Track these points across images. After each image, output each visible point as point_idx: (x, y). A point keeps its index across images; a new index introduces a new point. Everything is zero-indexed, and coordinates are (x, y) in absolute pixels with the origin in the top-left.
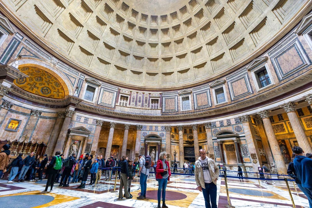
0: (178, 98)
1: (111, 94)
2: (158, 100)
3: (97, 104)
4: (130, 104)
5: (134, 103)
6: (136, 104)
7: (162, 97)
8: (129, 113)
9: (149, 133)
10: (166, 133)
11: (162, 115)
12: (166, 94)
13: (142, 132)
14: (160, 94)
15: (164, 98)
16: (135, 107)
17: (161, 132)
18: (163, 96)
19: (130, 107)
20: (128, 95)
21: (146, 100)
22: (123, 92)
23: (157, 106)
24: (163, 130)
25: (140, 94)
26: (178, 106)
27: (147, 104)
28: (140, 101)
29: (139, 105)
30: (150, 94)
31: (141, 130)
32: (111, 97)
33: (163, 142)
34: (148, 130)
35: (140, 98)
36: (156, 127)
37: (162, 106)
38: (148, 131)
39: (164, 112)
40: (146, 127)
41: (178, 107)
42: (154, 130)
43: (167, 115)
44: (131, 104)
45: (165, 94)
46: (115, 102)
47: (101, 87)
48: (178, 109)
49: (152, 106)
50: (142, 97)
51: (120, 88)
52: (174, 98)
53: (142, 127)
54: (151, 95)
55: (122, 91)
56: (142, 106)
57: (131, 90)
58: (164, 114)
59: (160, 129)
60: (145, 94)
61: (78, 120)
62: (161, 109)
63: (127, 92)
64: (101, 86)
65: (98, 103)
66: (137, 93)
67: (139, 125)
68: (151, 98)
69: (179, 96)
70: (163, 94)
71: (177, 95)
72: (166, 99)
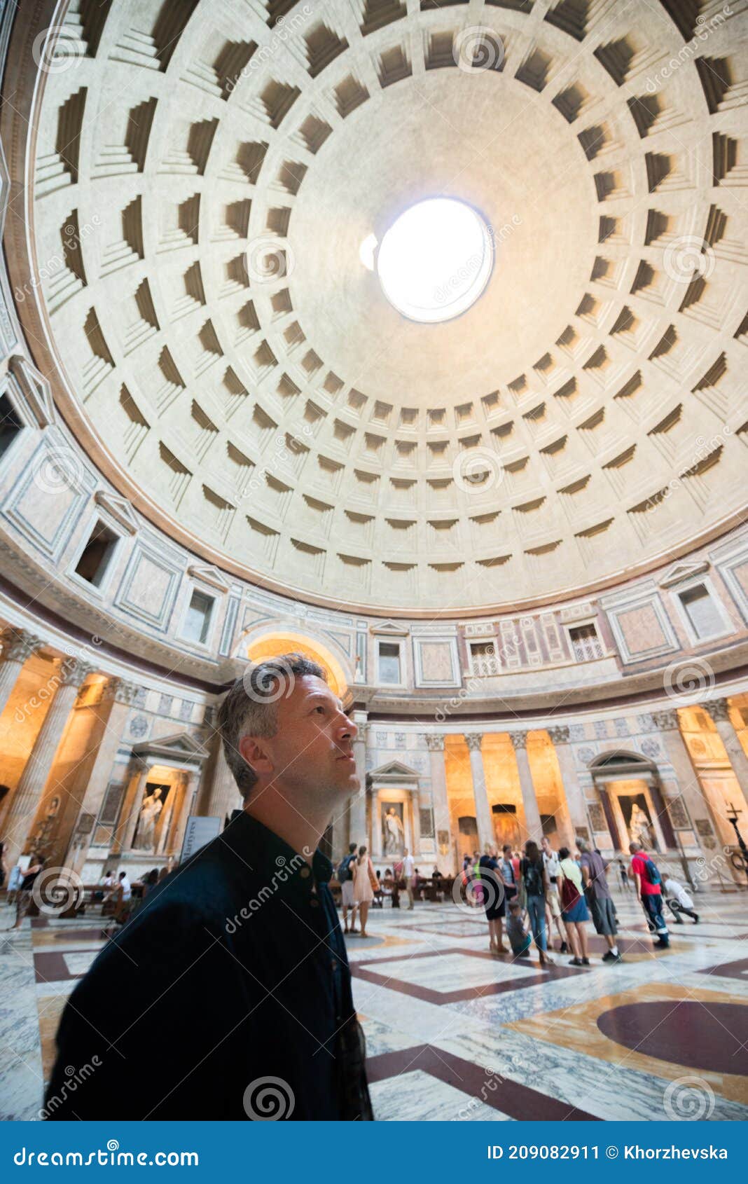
0: (664, 599)
1: (441, 648)
2: (592, 625)
3: (416, 688)
4: (504, 663)
5: (517, 657)
6: (524, 660)
7: (604, 613)
8: (511, 692)
9: (600, 749)
10: (665, 739)
11: (625, 675)
12: (613, 597)
13: (575, 747)
14: (594, 603)
15: (610, 615)
16: (524, 670)
17: (644, 738)
18: (604, 607)
19: (507, 672)
20: (490, 637)
21: (552, 638)
22: (475, 632)
23: (598, 647)
24: (646, 728)
25: (527, 623)
26: (673, 628)
27: (559, 650)
28: (532, 647)
29: (535, 660)
30: (557, 613)
31: (568, 740)
32: (444, 658)
33: (663, 775)
34: (594, 736)
35: (529, 635)
36: (619, 722)
37: (612, 643)
38: (592, 744)
39: (630, 664)
40: (580, 729)
41: (675, 634)
42: (615, 734)
43: (643, 671)
44: (508, 662)
45: (611, 600)
46: (461, 667)
47: (413, 637)
48: (678, 640)
49: (580, 652)
50: (534, 631)
51: (461, 623)
52: (647, 605)
53: (567, 732)
54: (563, 618)
55: (470, 630)
56: (546, 658)
57: (494, 620)
58: (632, 669)
59: (633, 726)
60: (541, 618)
61: (382, 743)
62: (615, 656)
63: (484, 631)
64: (412, 634)
65: (415, 684)
66: (516, 621)
67: (557, 727)
68: (566, 628)
69: (662, 592)
70: (603, 601)
71: (656, 589)
72: (618, 615)
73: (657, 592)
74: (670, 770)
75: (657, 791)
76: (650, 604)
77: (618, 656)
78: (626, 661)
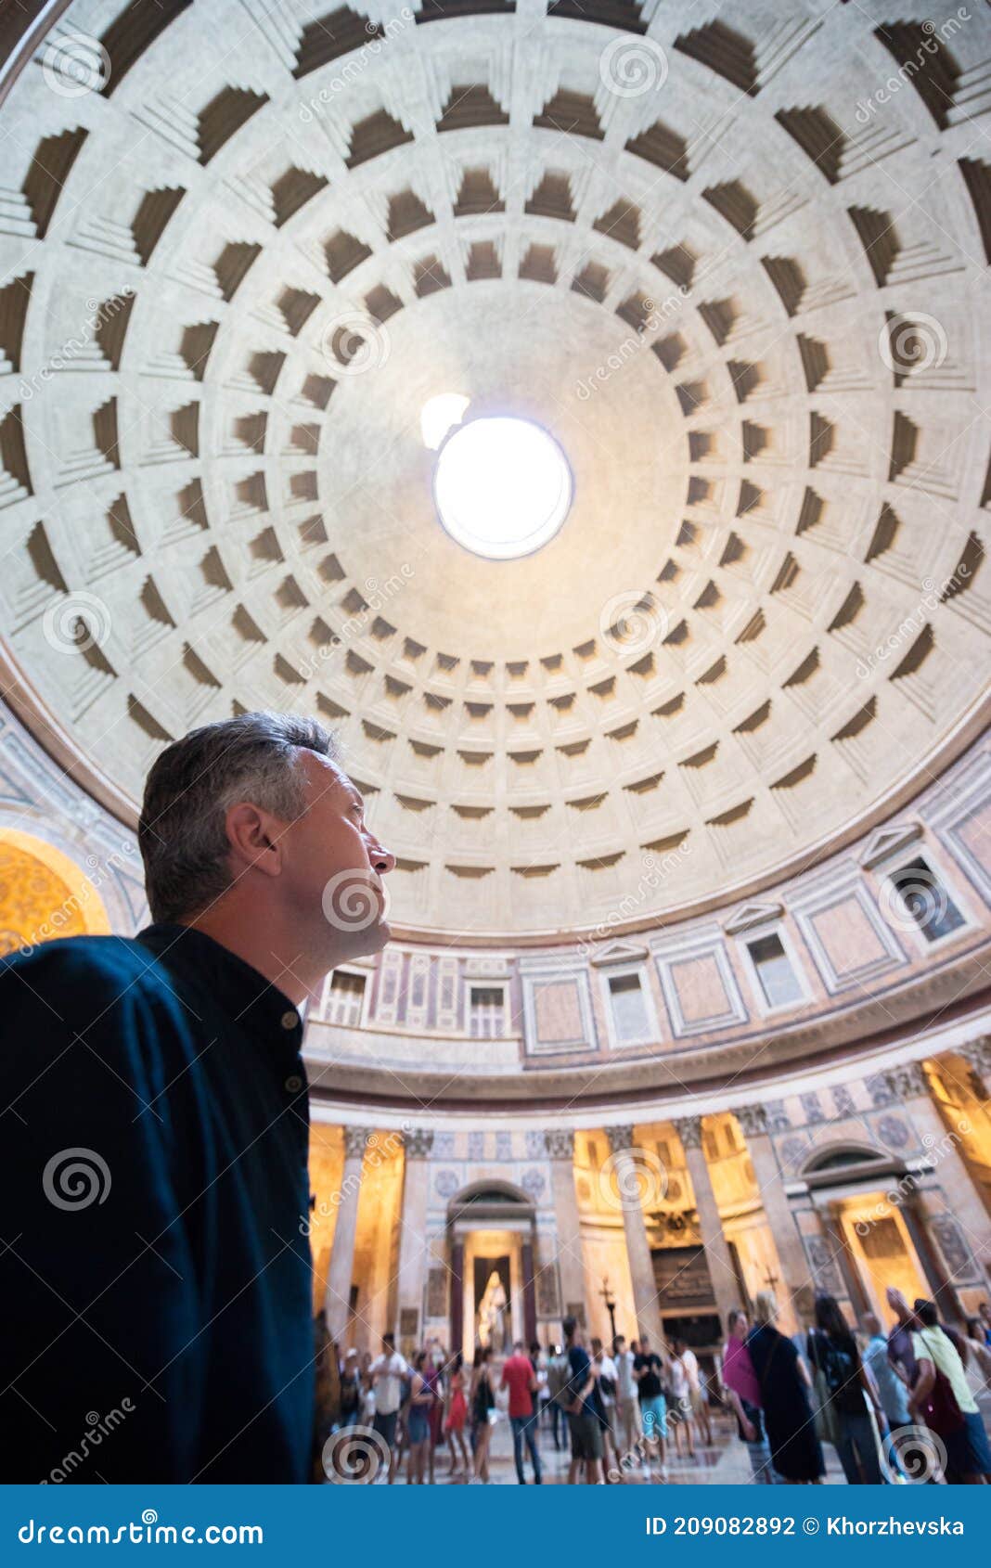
0: (592, 980)
2: (500, 991)
4: (372, 1013)
5: (393, 1009)
6: (401, 1017)
7: (520, 978)
8: (370, 1060)
9: (468, 1176)
10: (555, 1173)
11: (526, 1068)
12: (534, 961)
13: (435, 1168)
14: (511, 962)
15: (527, 983)
16: (397, 1030)
17: (528, 1166)
18: (522, 970)
19: (372, 1027)
20: (366, 968)
21: (447, 996)
23: (499, 1022)
24: (535, 1151)
25: (421, 962)
26: (594, 1020)
27: (451, 1014)
28: (418, 1000)
29: (417, 1020)
30: (463, 961)
31: (429, 1155)
33: (541, 1227)
34: (464, 1154)
35: (419, 982)
36: (503, 1137)
37: (520, 1023)
38: (460, 1165)
39: (535, 1056)
40: (449, 1140)
41: (595, 1027)
42: (493, 1155)
43: (547, 1068)
44: (379, 1013)
45: (534, 963)
48: (597, 1037)
49: (474, 1023)
50: (427, 978)
52: (571, 982)
53: (430, 1141)
54: (468, 970)
56: (431, 1021)
58: (536, 1063)
59: (519, 1146)
60: (441, 962)
62: (519, 1040)
66: (407, 956)
67: (420, 1131)
68: (469, 985)
69: (592, 970)
70: (523, 962)
71: (586, 965)
72: (535, 985)
73: (586, 970)
74: (552, 1221)
75: (529, 1251)
76: (575, 981)
77: (522, 1041)
78: (530, 1050)
